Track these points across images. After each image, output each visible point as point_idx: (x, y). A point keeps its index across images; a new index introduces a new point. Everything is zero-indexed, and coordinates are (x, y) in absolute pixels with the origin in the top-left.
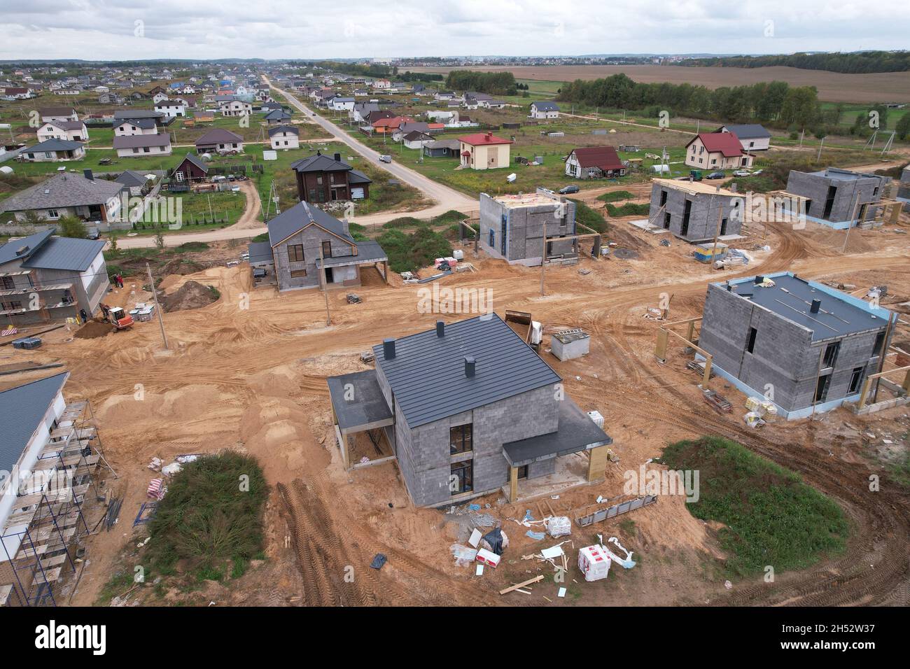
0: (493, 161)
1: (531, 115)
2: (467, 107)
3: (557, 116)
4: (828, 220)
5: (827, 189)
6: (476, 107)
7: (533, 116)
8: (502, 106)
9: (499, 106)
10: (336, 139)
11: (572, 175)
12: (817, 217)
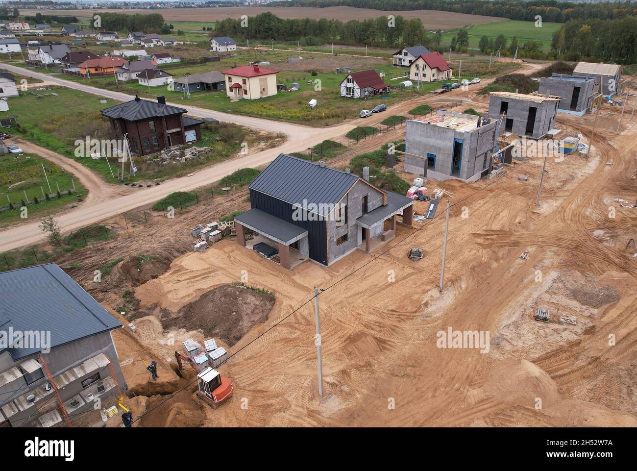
0: (264, 90)
1: (212, 48)
2: (144, 46)
3: (235, 49)
4: (575, 110)
5: (573, 89)
6: (152, 45)
7: (214, 50)
8: (175, 43)
9: (173, 43)
11: (349, 96)
12: (566, 109)
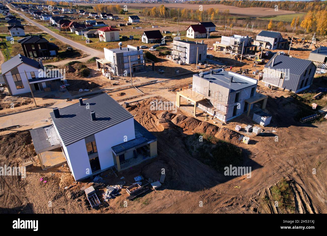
0: (113, 38)
2: (103, 19)
6: (107, 18)
8: (117, 18)
10: (44, 32)
11: (144, 42)
